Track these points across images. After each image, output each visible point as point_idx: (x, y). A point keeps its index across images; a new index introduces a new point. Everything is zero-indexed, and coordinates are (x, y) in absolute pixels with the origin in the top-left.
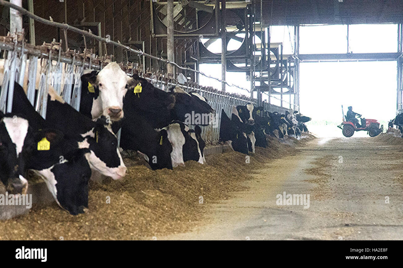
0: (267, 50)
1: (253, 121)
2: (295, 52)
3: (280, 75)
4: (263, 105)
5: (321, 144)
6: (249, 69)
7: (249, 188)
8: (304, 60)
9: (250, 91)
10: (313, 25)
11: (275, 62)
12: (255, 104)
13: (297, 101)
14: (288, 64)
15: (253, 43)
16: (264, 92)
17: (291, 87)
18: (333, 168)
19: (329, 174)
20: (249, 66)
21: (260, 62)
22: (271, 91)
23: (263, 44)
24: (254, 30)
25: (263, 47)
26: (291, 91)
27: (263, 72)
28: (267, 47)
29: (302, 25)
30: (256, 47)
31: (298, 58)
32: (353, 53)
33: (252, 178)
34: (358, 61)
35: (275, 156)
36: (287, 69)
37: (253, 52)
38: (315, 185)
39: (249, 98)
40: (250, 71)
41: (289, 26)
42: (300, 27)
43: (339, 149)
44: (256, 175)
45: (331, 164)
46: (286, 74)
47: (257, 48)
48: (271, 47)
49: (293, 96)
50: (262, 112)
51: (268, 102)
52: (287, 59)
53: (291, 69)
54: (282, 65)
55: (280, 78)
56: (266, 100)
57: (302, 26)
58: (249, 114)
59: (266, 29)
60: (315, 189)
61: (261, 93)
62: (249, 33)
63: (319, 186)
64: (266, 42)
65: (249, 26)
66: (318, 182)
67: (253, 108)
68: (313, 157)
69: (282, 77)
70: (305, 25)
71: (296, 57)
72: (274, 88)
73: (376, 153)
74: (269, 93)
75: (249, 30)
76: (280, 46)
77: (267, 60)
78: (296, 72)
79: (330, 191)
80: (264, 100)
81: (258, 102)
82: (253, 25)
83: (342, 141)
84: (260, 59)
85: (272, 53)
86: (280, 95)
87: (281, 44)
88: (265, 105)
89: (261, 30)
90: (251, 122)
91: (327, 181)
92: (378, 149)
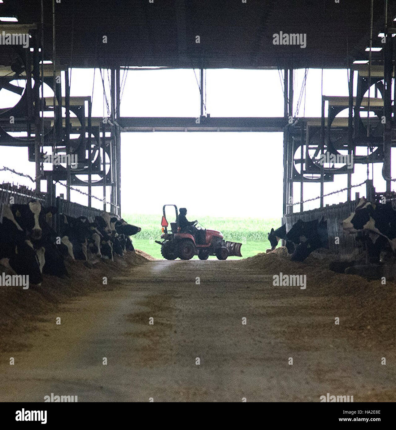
0: (64, 110)
1: (40, 231)
2: (113, 114)
3: (87, 152)
4: (58, 205)
5: (156, 271)
6: (33, 141)
7: (31, 346)
8: (127, 128)
9: (34, 179)
10: (143, 67)
11: (78, 129)
12: (42, 201)
13: (116, 198)
14: (101, 135)
15: (41, 96)
16: (60, 181)
17: (107, 173)
18: (175, 313)
19: (169, 322)
20: (33, 135)
21: (53, 129)
22: (72, 180)
23: (58, 100)
24: (42, 74)
25: (57, 104)
26: (106, 181)
27: (58, 147)
28: (64, 103)
29: (124, 67)
30: (45, 103)
31: (117, 125)
32: (211, 116)
33: (35, 329)
34: (219, 130)
35: (78, 291)
36: (98, 143)
37: (41, 113)
38: (143, 342)
39: (32, 190)
40: (34, 145)
41: (102, 70)
42: (122, 71)
43: (185, 281)
44: (44, 324)
45: (171, 306)
46: (97, 151)
47: (46, 105)
48: (71, 103)
49: (108, 188)
50: (55, 215)
51: (65, 198)
52: (99, 125)
53: (106, 143)
54: (90, 135)
55: (87, 157)
56: (62, 195)
57: (125, 69)
58: (34, 219)
59: (63, 73)
60: (144, 349)
61: (54, 182)
62: (32, 79)
63: (150, 343)
64: (63, 94)
65: (32, 66)
66: (149, 337)
67: (40, 209)
68: (142, 294)
69: (91, 156)
70: (130, 67)
71: (115, 122)
72: (76, 174)
73: (248, 287)
74: (68, 183)
75: (32, 75)
76: (86, 103)
77: (64, 126)
78: (114, 148)
79: (169, 352)
80: (59, 195)
81: (49, 199)
82: (40, 67)
83: (191, 267)
84: (52, 125)
85: (72, 115)
86: (87, 187)
87: (89, 98)
88: (60, 203)
89: (53, 75)
90: (37, 232)
91: (165, 335)
92: (251, 281)
